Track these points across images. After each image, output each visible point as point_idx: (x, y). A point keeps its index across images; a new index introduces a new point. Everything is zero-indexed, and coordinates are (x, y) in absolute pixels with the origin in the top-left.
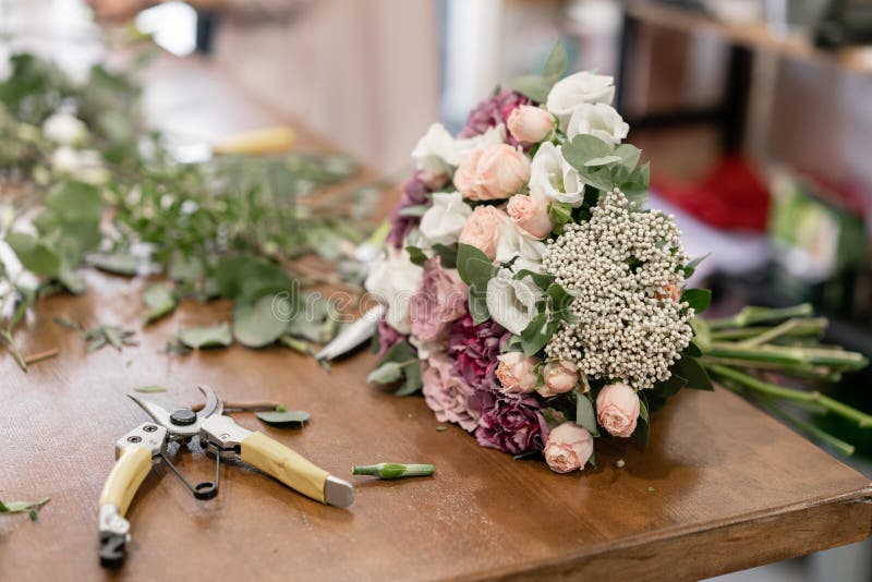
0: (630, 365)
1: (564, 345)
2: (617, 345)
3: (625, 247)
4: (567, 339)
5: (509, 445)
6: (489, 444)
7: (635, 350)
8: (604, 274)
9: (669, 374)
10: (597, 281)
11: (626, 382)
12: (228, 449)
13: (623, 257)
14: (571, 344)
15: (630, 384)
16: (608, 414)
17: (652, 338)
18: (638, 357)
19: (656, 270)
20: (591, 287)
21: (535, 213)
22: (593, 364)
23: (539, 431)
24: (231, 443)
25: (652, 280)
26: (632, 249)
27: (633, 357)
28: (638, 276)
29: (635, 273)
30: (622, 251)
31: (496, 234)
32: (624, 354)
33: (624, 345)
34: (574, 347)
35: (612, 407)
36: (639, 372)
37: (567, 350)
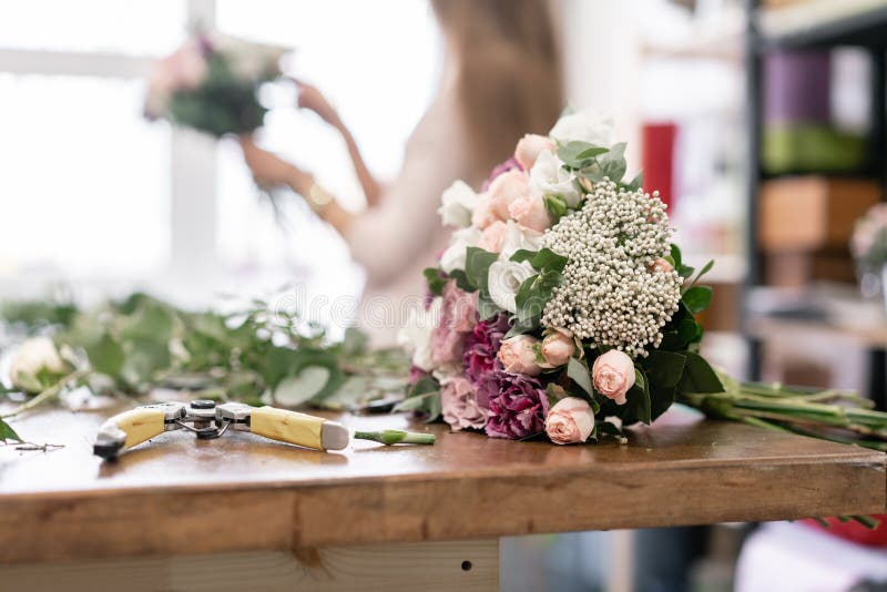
0: (621, 326)
1: (557, 310)
2: (607, 307)
3: (613, 222)
4: (559, 304)
5: (513, 428)
6: (497, 434)
7: (624, 308)
8: (594, 246)
9: (661, 335)
10: (588, 253)
11: (620, 348)
12: (239, 421)
13: (613, 232)
14: (563, 308)
15: (624, 350)
16: (602, 376)
17: (640, 297)
18: (628, 316)
19: (644, 239)
20: (582, 260)
21: (533, 208)
22: (585, 327)
23: (541, 408)
24: (242, 415)
25: (639, 248)
26: (620, 225)
27: (623, 317)
28: (627, 248)
29: (624, 245)
30: (611, 226)
31: (501, 240)
32: (615, 315)
33: (613, 306)
34: (567, 312)
35: (606, 368)
36: (630, 333)
37: (560, 315)
